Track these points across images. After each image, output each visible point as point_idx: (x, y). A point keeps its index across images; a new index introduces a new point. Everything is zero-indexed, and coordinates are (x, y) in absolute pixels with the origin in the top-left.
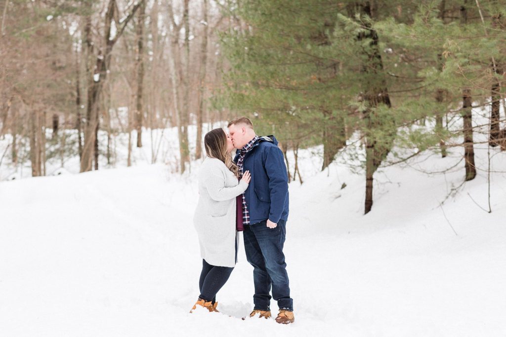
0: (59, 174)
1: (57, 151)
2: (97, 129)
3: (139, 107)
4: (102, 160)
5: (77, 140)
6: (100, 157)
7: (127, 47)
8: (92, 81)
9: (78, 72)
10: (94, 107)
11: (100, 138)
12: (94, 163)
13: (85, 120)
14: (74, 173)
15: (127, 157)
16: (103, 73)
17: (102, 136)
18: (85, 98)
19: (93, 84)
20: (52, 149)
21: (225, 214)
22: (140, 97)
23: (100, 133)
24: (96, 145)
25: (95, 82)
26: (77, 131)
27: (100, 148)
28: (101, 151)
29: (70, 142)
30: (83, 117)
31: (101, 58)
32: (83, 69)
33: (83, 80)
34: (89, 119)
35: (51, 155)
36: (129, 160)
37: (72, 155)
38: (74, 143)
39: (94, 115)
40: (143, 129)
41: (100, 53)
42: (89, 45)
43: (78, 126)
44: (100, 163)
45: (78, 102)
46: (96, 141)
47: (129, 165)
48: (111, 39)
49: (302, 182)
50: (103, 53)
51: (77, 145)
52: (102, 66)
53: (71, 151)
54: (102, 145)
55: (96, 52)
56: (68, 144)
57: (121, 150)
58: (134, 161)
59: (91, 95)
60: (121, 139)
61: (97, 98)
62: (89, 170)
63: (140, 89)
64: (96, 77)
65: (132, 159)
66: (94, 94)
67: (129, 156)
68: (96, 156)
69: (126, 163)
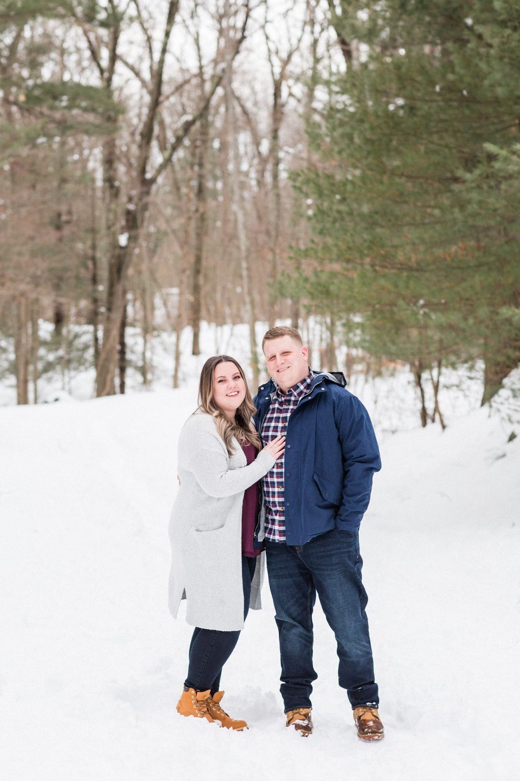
0: (56, 400)
1: (60, 359)
2: (124, 325)
3: (196, 289)
4: (132, 377)
5: (92, 343)
6: (129, 371)
7: (178, 189)
8: (115, 245)
9: (93, 231)
10: (119, 289)
11: (129, 340)
12: (117, 381)
13: (103, 309)
14: (81, 398)
15: (172, 373)
16: (134, 233)
17: (133, 337)
18: (104, 274)
19: (117, 251)
20: (51, 357)
21: (222, 526)
22: (197, 272)
23: (129, 331)
24: (122, 352)
25: (121, 248)
26: (91, 328)
27: (129, 356)
28: (130, 361)
29: (81, 346)
30: (102, 306)
31: (131, 207)
32: (102, 224)
33: (103, 243)
34: (109, 309)
35: (49, 367)
36: (175, 377)
37: (82, 368)
38: (86, 347)
39: (118, 303)
40: (204, 325)
41: (130, 199)
42: (112, 186)
43: (93, 319)
44: (128, 382)
45: (95, 280)
46: (123, 344)
47: (176, 386)
48: (148, 176)
49: (444, 427)
50: (135, 200)
51: (91, 351)
52: (132, 222)
53: (81, 361)
54: (132, 352)
55: (123, 199)
56: (78, 350)
57: (163, 361)
58: (184, 380)
59: (115, 270)
60: (162, 343)
61: (123, 273)
62: (108, 394)
63: (198, 260)
64: (123, 240)
65: (180, 375)
66: (118, 267)
67: (176, 370)
68: (123, 370)
69: (171, 382)
